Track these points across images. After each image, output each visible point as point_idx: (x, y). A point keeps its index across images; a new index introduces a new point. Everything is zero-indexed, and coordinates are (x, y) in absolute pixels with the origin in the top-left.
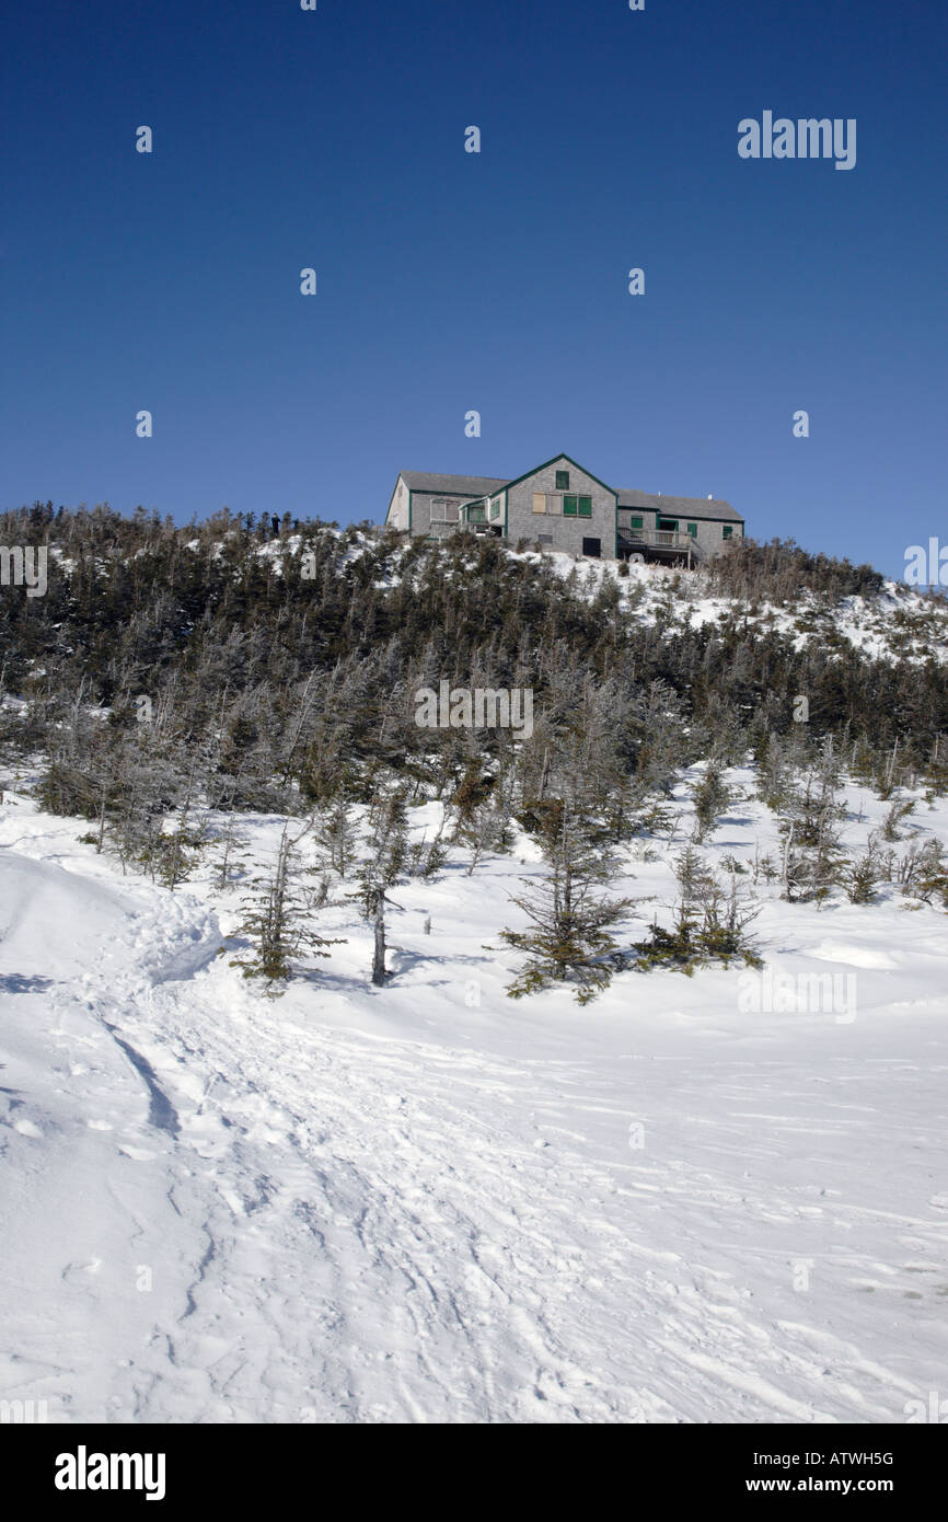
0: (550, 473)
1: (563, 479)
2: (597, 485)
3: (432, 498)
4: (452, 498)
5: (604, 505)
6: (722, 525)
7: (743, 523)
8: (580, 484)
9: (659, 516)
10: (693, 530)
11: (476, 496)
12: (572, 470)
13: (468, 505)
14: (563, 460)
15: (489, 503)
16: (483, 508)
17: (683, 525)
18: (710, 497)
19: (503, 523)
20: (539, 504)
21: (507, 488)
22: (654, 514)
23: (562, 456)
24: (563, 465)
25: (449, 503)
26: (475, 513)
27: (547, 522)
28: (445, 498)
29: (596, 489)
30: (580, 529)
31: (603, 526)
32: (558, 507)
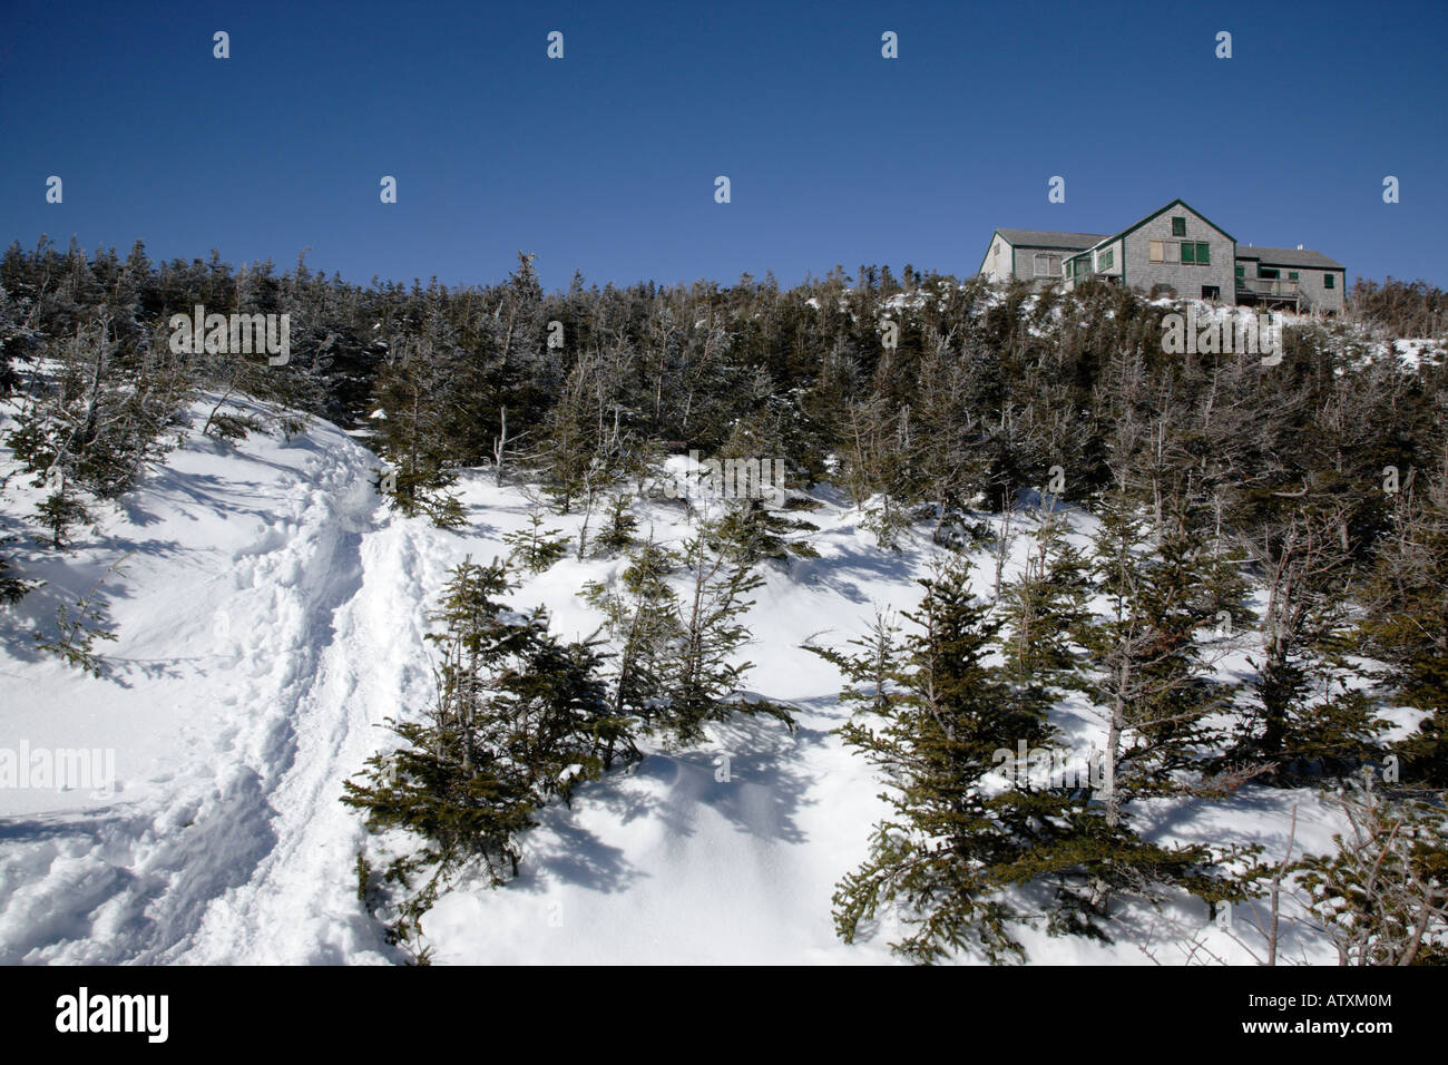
0: (1166, 219)
1: (1179, 225)
2: (1214, 233)
3: (1034, 253)
4: (1054, 253)
5: (1222, 252)
6: (1324, 272)
7: (1343, 270)
8: (1197, 230)
9: (1261, 265)
10: (1293, 277)
11: (1078, 250)
12: (1190, 218)
13: (1074, 259)
14: (1178, 206)
15: (1095, 256)
16: (1089, 260)
17: (1284, 273)
18: (1300, 247)
19: (1120, 272)
20: (1157, 252)
21: (1122, 236)
22: (1255, 264)
23: (1178, 202)
24: (1178, 211)
25: (1052, 257)
26: (1082, 266)
27: (1165, 270)
28: (1048, 252)
29: (1212, 236)
30: (1196, 276)
31: (1220, 271)
32: (1176, 255)
